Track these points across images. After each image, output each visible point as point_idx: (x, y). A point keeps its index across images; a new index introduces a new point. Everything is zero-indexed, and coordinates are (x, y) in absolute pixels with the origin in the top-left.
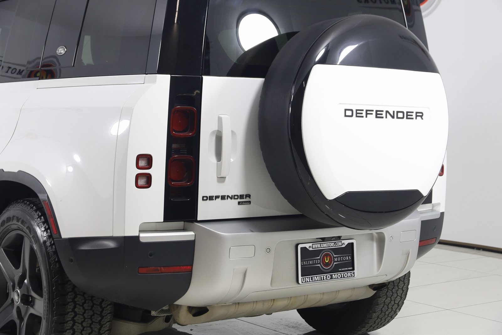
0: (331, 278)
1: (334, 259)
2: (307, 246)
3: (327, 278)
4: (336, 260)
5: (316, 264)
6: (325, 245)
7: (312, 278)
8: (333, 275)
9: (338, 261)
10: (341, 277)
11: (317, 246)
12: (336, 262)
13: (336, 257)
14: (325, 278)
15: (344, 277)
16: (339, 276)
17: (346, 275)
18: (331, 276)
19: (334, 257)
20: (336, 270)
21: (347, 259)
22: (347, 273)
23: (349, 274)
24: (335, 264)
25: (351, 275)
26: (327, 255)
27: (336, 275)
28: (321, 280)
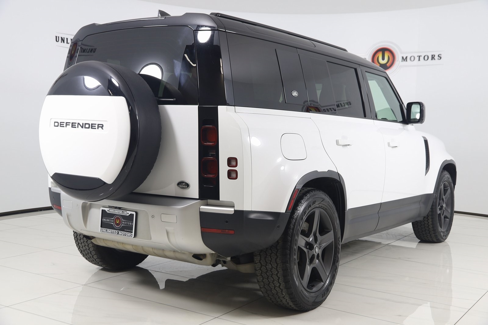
0: (118, 234)
1: (122, 222)
2: (106, 209)
3: (115, 233)
4: (123, 223)
5: (111, 222)
6: (117, 212)
7: (107, 230)
8: (119, 232)
9: (124, 224)
10: (124, 235)
11: (112, 211)
12: (123, 224)
13: (123, 221)
14: (114, 232)
15: (125, 235)
16: (123, 234)
17: (127, 234)
18: (118, 232)
19: (122, 221)
20: (122, 229)
21: (130, 224)
22: (128, 233)
23: (129, 235)
24: (123, 226)
25: (130, 235)
26: (118, 218)
27: (121, 233)
28: (112, 233)
